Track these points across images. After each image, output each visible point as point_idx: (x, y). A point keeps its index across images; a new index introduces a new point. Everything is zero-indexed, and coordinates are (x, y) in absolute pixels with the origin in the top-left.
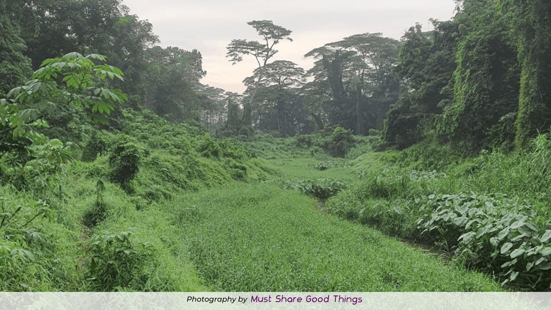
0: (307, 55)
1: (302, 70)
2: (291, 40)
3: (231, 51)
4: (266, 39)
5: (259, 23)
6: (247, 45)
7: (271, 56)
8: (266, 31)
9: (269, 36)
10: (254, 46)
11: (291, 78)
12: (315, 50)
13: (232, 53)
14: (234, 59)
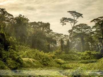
0: (91, 21)
1: (90, 27)
2: (83, 17)
3: (62, 21)
4: (74, 17)
5: (71, 12)
6: (67, 19)
7: (76, 23)
8: (74, 14)
9: (75, 16)
10: (70, 19)
11: (87, 30)
12: (95, 19)
13: (62, 22)
14: (63, 24)
